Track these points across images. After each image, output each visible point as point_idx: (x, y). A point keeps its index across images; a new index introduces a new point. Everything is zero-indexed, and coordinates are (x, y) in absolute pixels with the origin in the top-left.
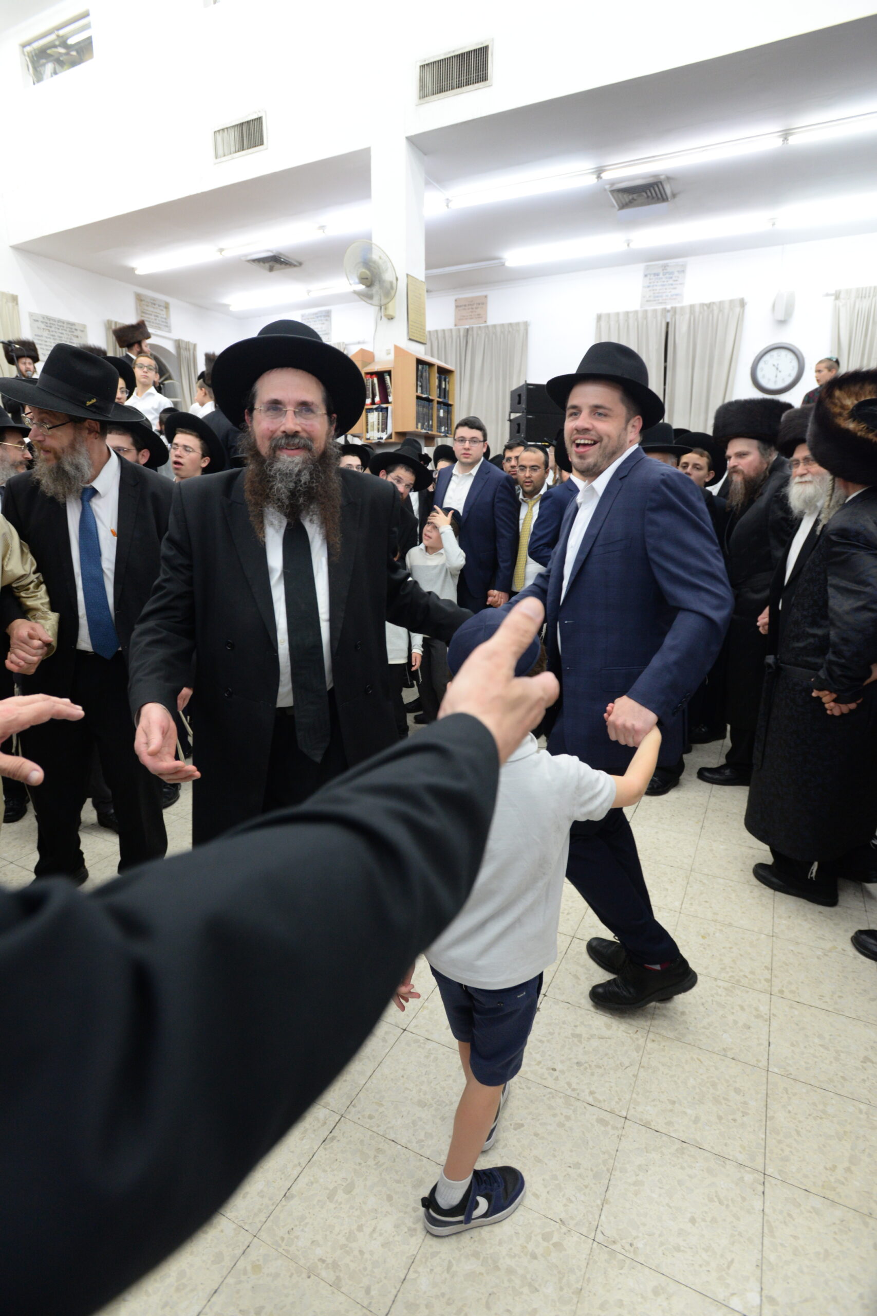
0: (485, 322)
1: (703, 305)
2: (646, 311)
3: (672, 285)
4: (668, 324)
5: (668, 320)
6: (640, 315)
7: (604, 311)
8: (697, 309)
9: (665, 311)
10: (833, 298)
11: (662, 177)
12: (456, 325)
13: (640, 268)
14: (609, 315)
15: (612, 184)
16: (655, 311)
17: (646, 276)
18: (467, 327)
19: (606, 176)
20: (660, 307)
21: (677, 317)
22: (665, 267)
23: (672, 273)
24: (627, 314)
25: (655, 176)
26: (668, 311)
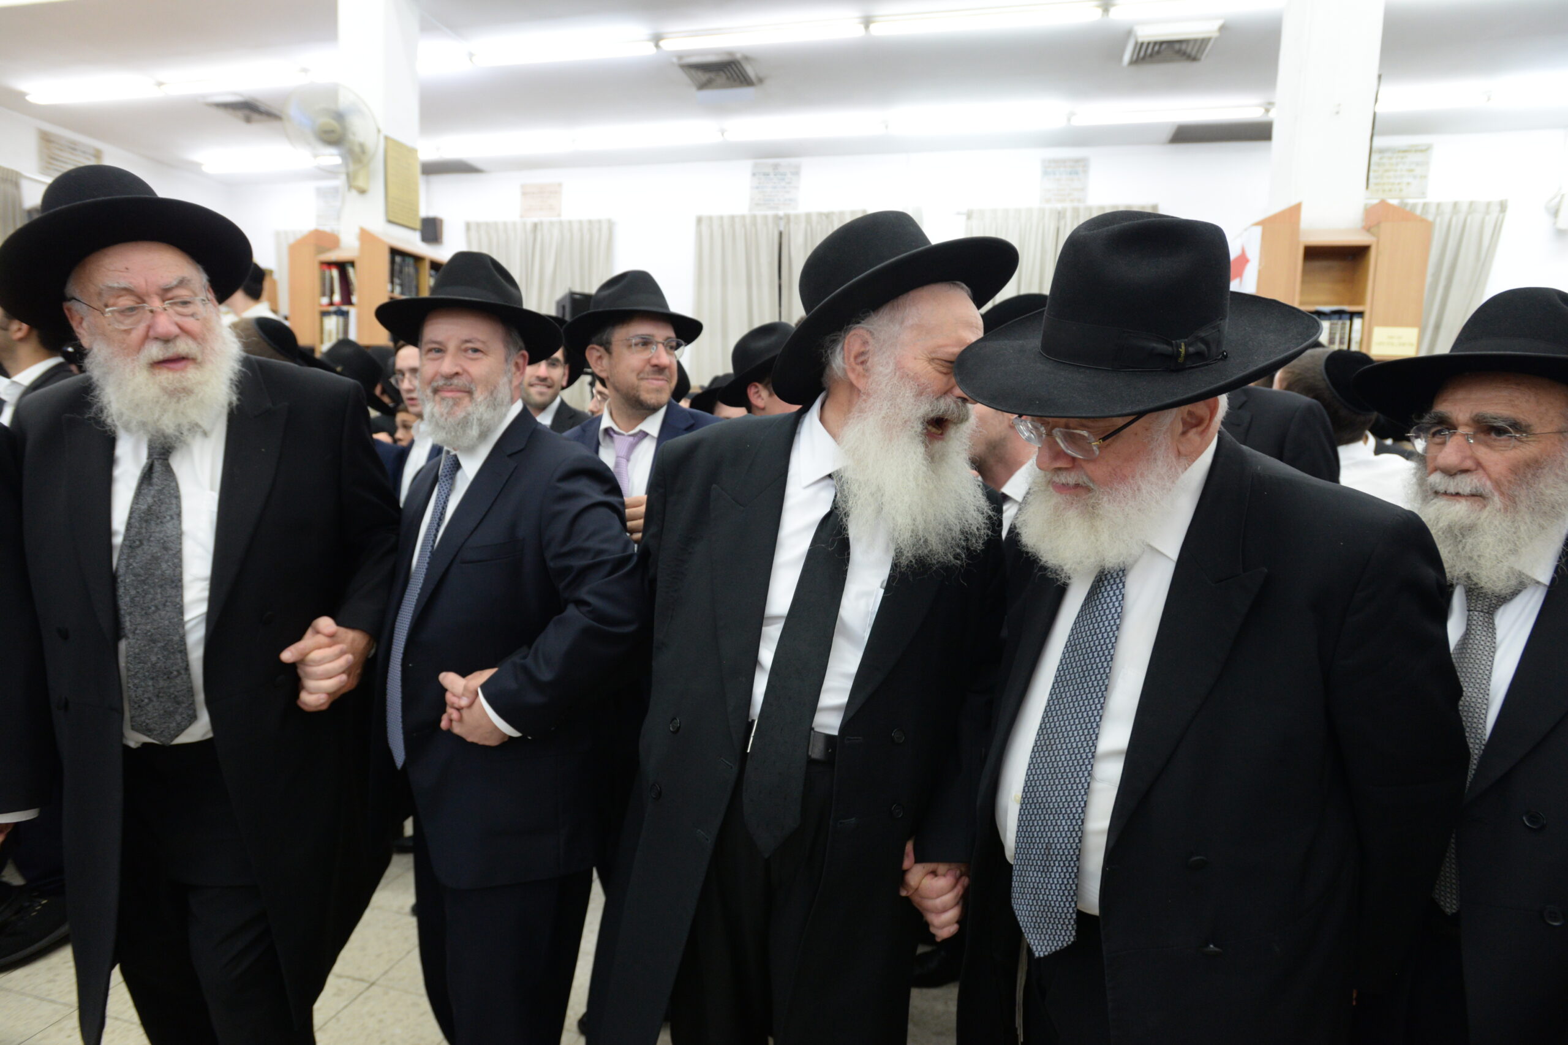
0: (559, 215)
1: (820, 214)
2: (754, 217)
3: (784, 187)
4: (781, 234)
5: (782, 229)
6: (748, 221)
7: (705, 212)
8: (814, 219)
9: (778, 218)
10: (964, 217)
11: (739, 56)
12: (522, 216)
13: (747, 166)
14: (710, 218)
15: (680, 57)
16: (765, 217)
17: (754, 174)
18: (536, 219)
19: (667, 45)
20: (770, 213)
21: (792, 225)
22: (776, 167)
23: (784, 174)
24: (732, 218)
25: (730, 53)
26: (781, 218)
